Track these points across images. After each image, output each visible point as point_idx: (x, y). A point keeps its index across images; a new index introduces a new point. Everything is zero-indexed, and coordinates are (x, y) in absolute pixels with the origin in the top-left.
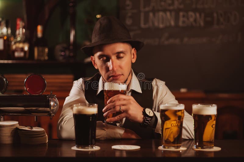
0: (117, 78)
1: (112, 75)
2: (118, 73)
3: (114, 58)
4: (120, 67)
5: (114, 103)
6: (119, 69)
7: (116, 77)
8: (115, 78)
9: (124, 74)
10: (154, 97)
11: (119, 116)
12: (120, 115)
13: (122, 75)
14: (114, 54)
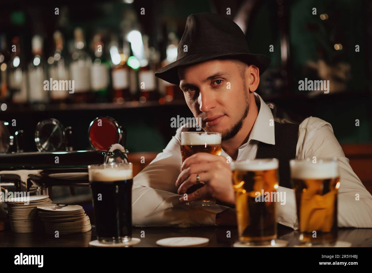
0: (215, 122)
1: (206, 118)
2: (216, 113)
3: (205, 88)
4: (220, 103)
5: (189, 169)
6: (218, 106)
7: (213, 120)
8: (212, 123)
9: (229, 114)
10: (299, 152)
11: (197, 190)
12: (199, 190)
13: (226, 114)
14: (204, 81)
